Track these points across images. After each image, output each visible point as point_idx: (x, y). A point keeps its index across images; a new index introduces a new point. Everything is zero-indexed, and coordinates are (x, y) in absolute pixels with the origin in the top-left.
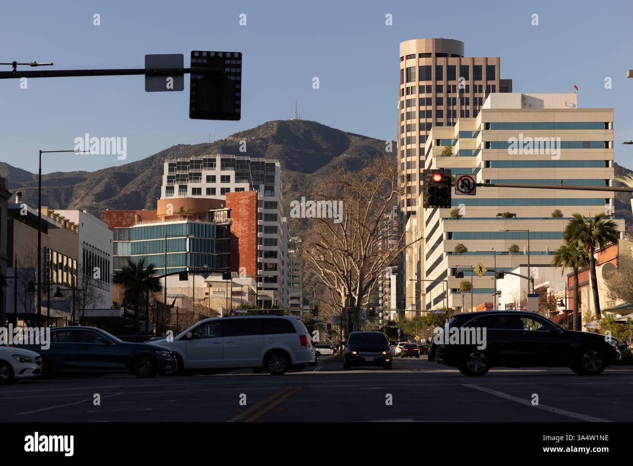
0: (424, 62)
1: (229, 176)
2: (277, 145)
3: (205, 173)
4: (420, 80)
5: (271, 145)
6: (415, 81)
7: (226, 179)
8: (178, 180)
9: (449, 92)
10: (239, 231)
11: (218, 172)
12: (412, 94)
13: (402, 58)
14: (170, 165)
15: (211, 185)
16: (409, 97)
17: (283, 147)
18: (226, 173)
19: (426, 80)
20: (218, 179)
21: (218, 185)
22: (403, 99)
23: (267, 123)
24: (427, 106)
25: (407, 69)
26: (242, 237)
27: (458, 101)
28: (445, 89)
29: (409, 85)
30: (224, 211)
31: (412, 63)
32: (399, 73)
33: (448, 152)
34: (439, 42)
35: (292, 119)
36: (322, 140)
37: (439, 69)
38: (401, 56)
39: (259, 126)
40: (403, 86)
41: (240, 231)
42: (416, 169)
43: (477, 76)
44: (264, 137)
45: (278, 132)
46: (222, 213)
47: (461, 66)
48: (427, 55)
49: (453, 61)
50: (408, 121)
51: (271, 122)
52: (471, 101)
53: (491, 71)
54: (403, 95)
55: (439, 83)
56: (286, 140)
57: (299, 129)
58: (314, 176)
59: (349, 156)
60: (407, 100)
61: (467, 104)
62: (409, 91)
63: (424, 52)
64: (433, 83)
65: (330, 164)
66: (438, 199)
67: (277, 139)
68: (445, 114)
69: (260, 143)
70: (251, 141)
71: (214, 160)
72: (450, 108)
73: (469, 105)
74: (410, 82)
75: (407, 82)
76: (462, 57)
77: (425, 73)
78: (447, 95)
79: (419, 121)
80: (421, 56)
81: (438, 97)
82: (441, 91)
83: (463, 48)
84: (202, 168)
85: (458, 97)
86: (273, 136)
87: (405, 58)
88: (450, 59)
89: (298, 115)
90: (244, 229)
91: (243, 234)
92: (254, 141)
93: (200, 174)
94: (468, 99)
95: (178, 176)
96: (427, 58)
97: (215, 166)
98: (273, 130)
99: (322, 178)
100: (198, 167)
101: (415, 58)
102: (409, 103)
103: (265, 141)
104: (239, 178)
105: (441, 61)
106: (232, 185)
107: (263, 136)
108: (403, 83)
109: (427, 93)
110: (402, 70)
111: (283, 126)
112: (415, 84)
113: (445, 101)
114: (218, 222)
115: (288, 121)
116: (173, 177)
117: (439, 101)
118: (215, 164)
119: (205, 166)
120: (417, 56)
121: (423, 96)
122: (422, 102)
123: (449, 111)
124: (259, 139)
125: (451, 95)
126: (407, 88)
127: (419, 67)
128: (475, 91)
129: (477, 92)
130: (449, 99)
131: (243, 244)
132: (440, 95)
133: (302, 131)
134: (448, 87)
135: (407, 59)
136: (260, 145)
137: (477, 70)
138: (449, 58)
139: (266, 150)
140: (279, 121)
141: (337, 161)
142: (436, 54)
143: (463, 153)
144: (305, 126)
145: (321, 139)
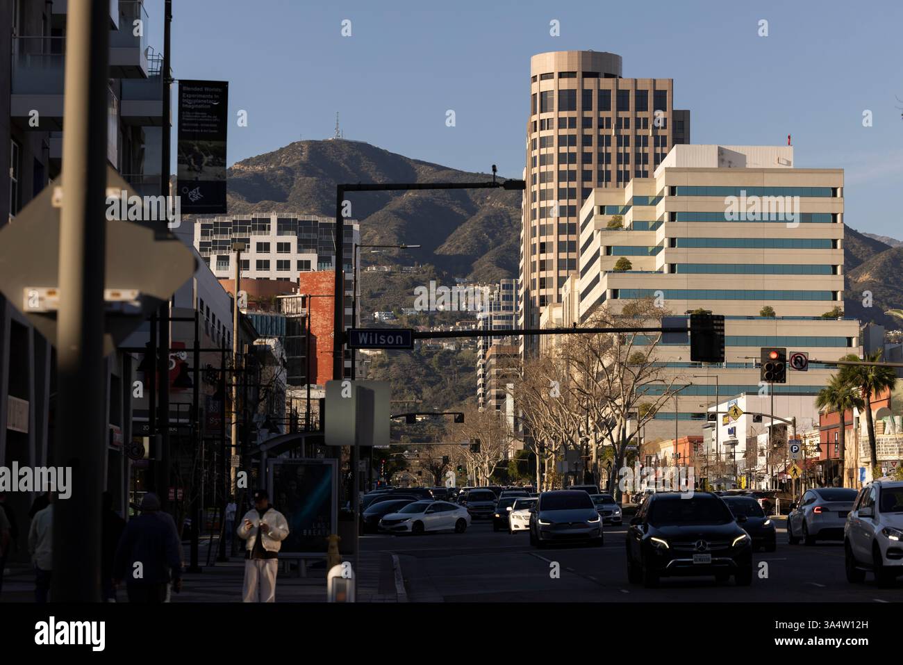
0: (565, 84)
1: (289, 244)
2: (307, 178)
3: (255, 239)
4: (560, 109)
5: (299, 177)
6: (552, 111)
7: (283, 247)
8: (215, 248)
9: (600, 127)
10: (318, 326)
11: (273, 237)
12: (548, 129)
13: (534, 78)
14: (203, 226)
15: (263, 256)
16: (544, 133)
17: (316, 181)
18: (284, 239)
19: (569, 110)
20: (273, 247)
21: (273, 256)
22: (535, 135)
23: (294, 143)
24: (570, 147)
25: (541, 93)
26: (323, 334)
27: (614, 141)
28: (595, 122)
29: (544, 116)
30: (297, 297)
31: (549, 85)
32: (530, 99)
33: (616, 225)
34: (587, 56)
35: (330, 139)
36: (376, 171)
37: (587, 94)
38: (532, 75)
39: (282, 149)
40: (535, 118)
41: (320, 325)
42: (553, 236)
43: (641, 105)
44: (289, 165)
45: (310, 157)
46: (295, 300)
47: (618, 91)
48: (571, 74)
49: (607, 84)
50: (542, 167)
51: (299, 143)
52: (632, 141)
53: (661, 100)
54: (535, 131)
55: (587, 114)
56: (321, 171)
57: (341, 155)
58: (365, 225)
59: (417, 195)
60: (541, 138)
61: (627, 144)
62: (544, 125)
63: (565, 70)
64: (578, 114)
65: (387, 208)
66: (774, 375)
67: (308, 169)
68: (595, 158)
69: (282, 175)
70: (269, 171)
71: (268, 220)
72: (602, 149)
73: (629, 146)
74: (546, 111)
75: (541, 112)
76: (620, 77)
77: (567, 99)
78: (599, 132)
79: (558, 169)
80: (561, 75)
81: (585, 134)
82: (590, 126)
83: (621, 65)
84: (249, 232)
85: (613, 134)
86: (302, 164)
87: (538, 78)
88: (603, 80)
89: (340, 132)
90: (325, 323)
91: (324, 330)
92: (273, 171)
93: (248, 241)
94: (627, 137)
95: (215, 242)
96: (571, 79)
97: (269, 229)
98: (302, 155)
99: (376, 229)
100: (243, 230)
101: (553, 78)
102: (544, 142)
103: (290, 171)
104: (303, 246)
105: (590, 83)
106: (293, 256)
107: (286, 163)
108: (535, 113)
109: (569, 128)
110: (534, 95)
111: (317, 148)
112: (552, 115)
113: (595, 140)
114: (288, 313)
115: (324, 141)
116: (208, 244)
117: (587, 140)
118: (269, 226)
119: (254, 228)
120: (556, 76)
121: (564, 132)
122: (562, 141)
123: (600, 155)
124: (281, 168)
125: (604, 132)
126: (542, 121)
127: (559, 91)
128: (637, 126)
129: (640, 128)
130: (600, 137)
131: (324, 344)
132: (587, 132)
133: (345, 157)
134: (600, 120)
135: (541, 79)
136: (283, 177)
137: (641, 96)
138: (601, 79)
139: (291, 185)
140: (310, 141)
141: (399, 203)
142: (583, 73)
143: (638, 226)
144: (351, 149)
145: (374, 169)
